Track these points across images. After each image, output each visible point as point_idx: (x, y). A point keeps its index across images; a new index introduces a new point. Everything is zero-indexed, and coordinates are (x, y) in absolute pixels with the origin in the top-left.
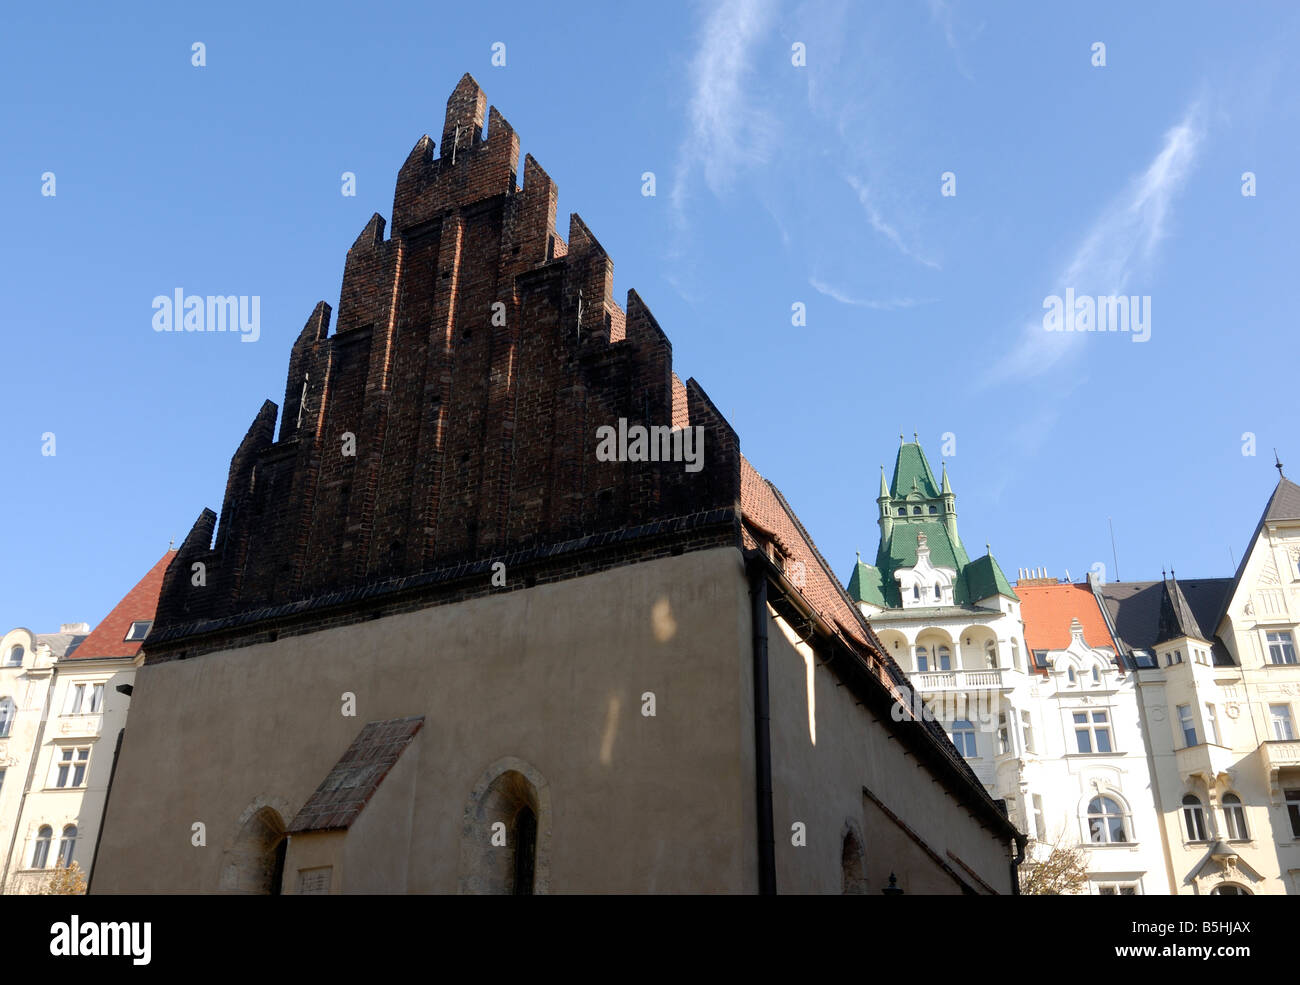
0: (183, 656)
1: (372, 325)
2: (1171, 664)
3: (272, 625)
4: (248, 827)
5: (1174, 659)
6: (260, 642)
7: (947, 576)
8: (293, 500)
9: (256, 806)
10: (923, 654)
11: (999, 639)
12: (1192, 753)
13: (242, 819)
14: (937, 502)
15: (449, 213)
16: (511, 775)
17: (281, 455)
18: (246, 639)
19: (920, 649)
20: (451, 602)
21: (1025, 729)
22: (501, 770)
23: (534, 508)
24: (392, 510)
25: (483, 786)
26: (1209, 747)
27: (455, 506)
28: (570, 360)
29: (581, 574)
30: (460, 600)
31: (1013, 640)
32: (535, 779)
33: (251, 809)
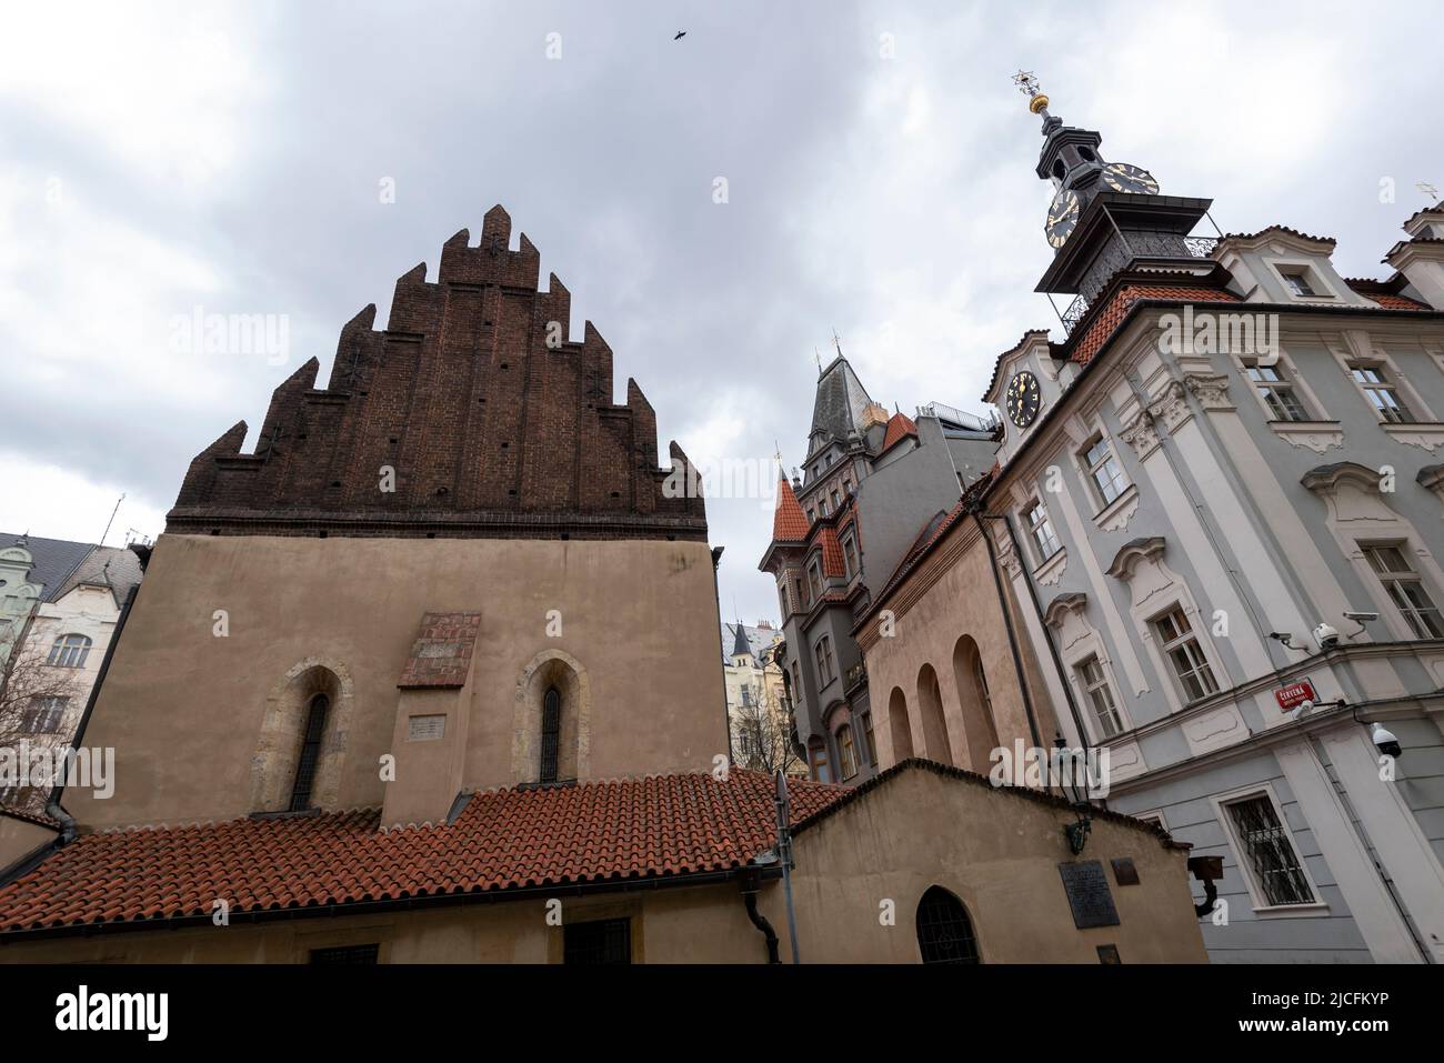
0: (215, 533)
1: (422, 336)
3: (325, 525)
4: (295, 682)
6: (308, 536)
8: (344, 436)
9: (307, 665)
13: (290, 674)
15: (490, 285)
16: (555, 661)
17: (327, 400)
18: (293, 531)
20: (500, 538)
22: (548, 658)
23: (563, 490)
24: (441, 465)
25: (532, 667)
27: (497, 476)
28: (590, 406)
29: (604, 539)
30: (507, 538)
32: (576, 666)
33: (300, 668)
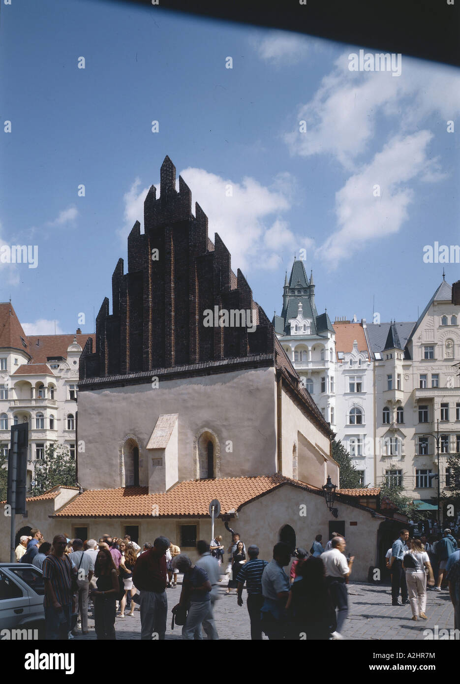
1: (142, 271)
2: (388, 359)
5: (389, 357)
7: (308, 322)
10: (297, 354)
11: (326, 348)
12: (390, 392)
14: (308, 290)
19: (296, 352)
21: (331, 383)
26: (396, 392)
31: (331, 349)
